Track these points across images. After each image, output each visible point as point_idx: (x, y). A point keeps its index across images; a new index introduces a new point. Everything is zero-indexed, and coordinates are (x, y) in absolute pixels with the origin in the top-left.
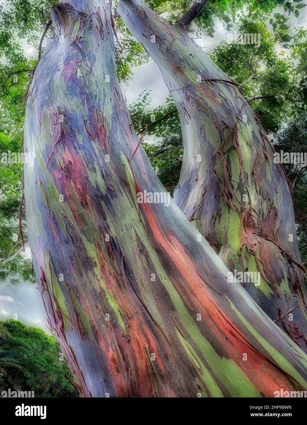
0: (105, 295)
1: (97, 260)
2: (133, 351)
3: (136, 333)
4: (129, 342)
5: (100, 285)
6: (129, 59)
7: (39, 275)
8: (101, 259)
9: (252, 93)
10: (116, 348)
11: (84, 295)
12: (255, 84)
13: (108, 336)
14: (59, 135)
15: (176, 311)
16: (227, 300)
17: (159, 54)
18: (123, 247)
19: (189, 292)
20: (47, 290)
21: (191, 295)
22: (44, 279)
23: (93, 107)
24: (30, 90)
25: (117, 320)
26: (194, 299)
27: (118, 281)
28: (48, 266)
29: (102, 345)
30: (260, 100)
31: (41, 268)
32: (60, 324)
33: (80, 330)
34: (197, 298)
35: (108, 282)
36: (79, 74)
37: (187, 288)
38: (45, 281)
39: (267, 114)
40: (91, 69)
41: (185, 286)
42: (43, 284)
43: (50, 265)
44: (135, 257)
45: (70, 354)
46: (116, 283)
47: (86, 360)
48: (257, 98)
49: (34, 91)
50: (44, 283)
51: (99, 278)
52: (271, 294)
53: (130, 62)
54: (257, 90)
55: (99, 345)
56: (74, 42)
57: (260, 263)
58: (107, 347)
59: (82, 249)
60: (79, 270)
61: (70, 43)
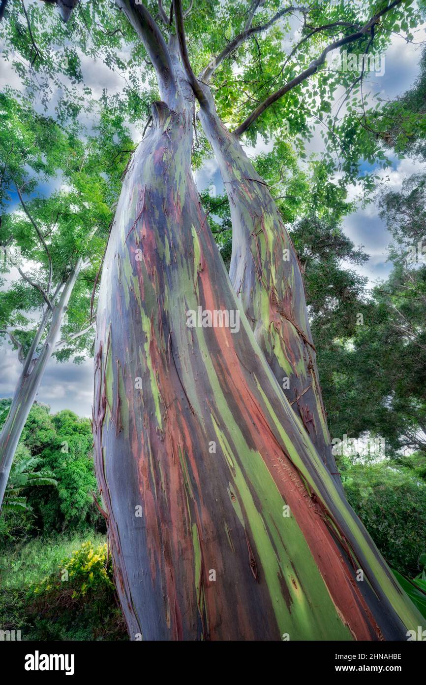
0: (149, 376)
1: (148, 335)
2: (166, 454)
3: (172, 427)
4: (163, 441)
5: (146, 364)
6: (202, 153)
7: (97, 350)
8: (152, 334)
9: (279, 193)
10: (148, 452)
11: (130, 376)
12: (283, 187)
13: (142, 434)
14: (142, 210)
15: (213, 394)
16: (255, 379)
17: (220, 152)
18: (172, 322)
19: (225, 371)
20: (100, 369)
21: (227, 375)
22: (100, 356)
23: (171, 187)
24: (129, 167)
25: (155, 411)
26: (228, 378)
27: (163, 360)
28: (107, 340)
29: (135, 446)
30: (284, 199)
31: (101, 342)
32: (101, 416)
33: (117, 424)
34: (231, 378)
35: (154, 361)
36: (164, 159)
37: (223, 366)
38: (101, 358)
39: (288, 209)
40: (173, 156)
41: (222, 364)
42: (98, 361)
43: (109, 339)
44: (181, 333)
45: (100, 461)
46: (161, 362)
47: (114, 471)
48: (282, 197)
49: (132, 168)
50: (100, 360)
51: (147, 355)
52: (291, 373)
53: (203, 155)
54: (283, 192)
55: (131, 448)
56: (165, 132)
57: (283, 342)
58: (139, 450)
59: (139, 322)
60: (132, 345)
61: (163, 132)
